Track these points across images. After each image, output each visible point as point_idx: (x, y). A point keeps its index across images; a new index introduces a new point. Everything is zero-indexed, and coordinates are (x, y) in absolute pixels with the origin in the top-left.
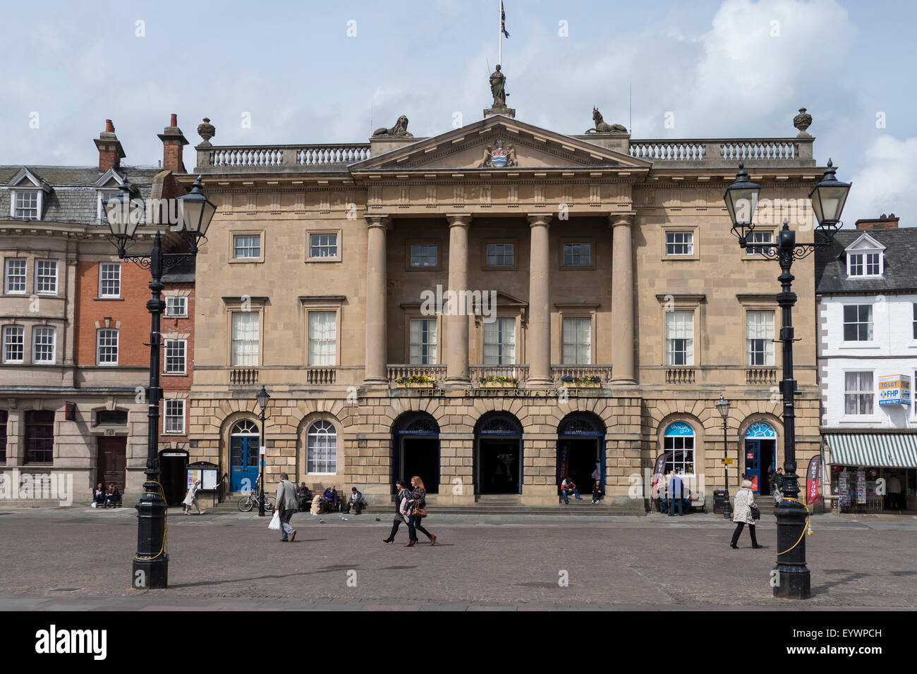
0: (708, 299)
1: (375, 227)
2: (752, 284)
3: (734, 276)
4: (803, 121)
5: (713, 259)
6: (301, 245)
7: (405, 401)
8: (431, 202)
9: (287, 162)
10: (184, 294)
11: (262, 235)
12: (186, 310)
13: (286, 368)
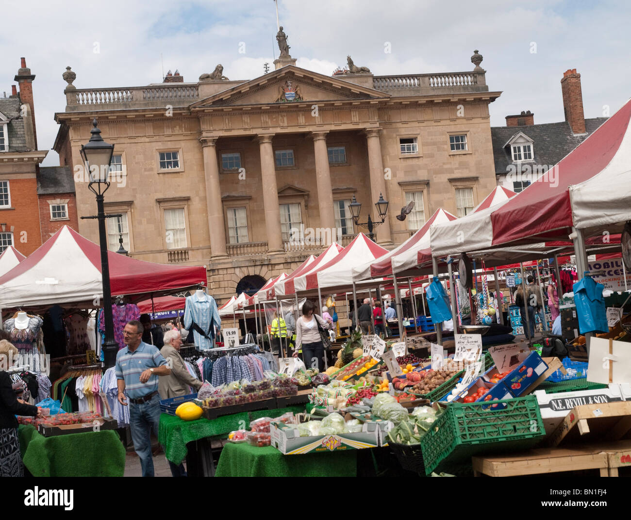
0: (430, 182)
1: (210, 146)
2: (457, 171)
3: (446, 166)
4: (477, 59)
5: (431, 156)
6: (153, 161)
7: (245, 269)
8: (247, 127)
9: (137, 100)
10: (64, 203)
11: (124, 155)
12: (67, 214)
13: (152, 252)
